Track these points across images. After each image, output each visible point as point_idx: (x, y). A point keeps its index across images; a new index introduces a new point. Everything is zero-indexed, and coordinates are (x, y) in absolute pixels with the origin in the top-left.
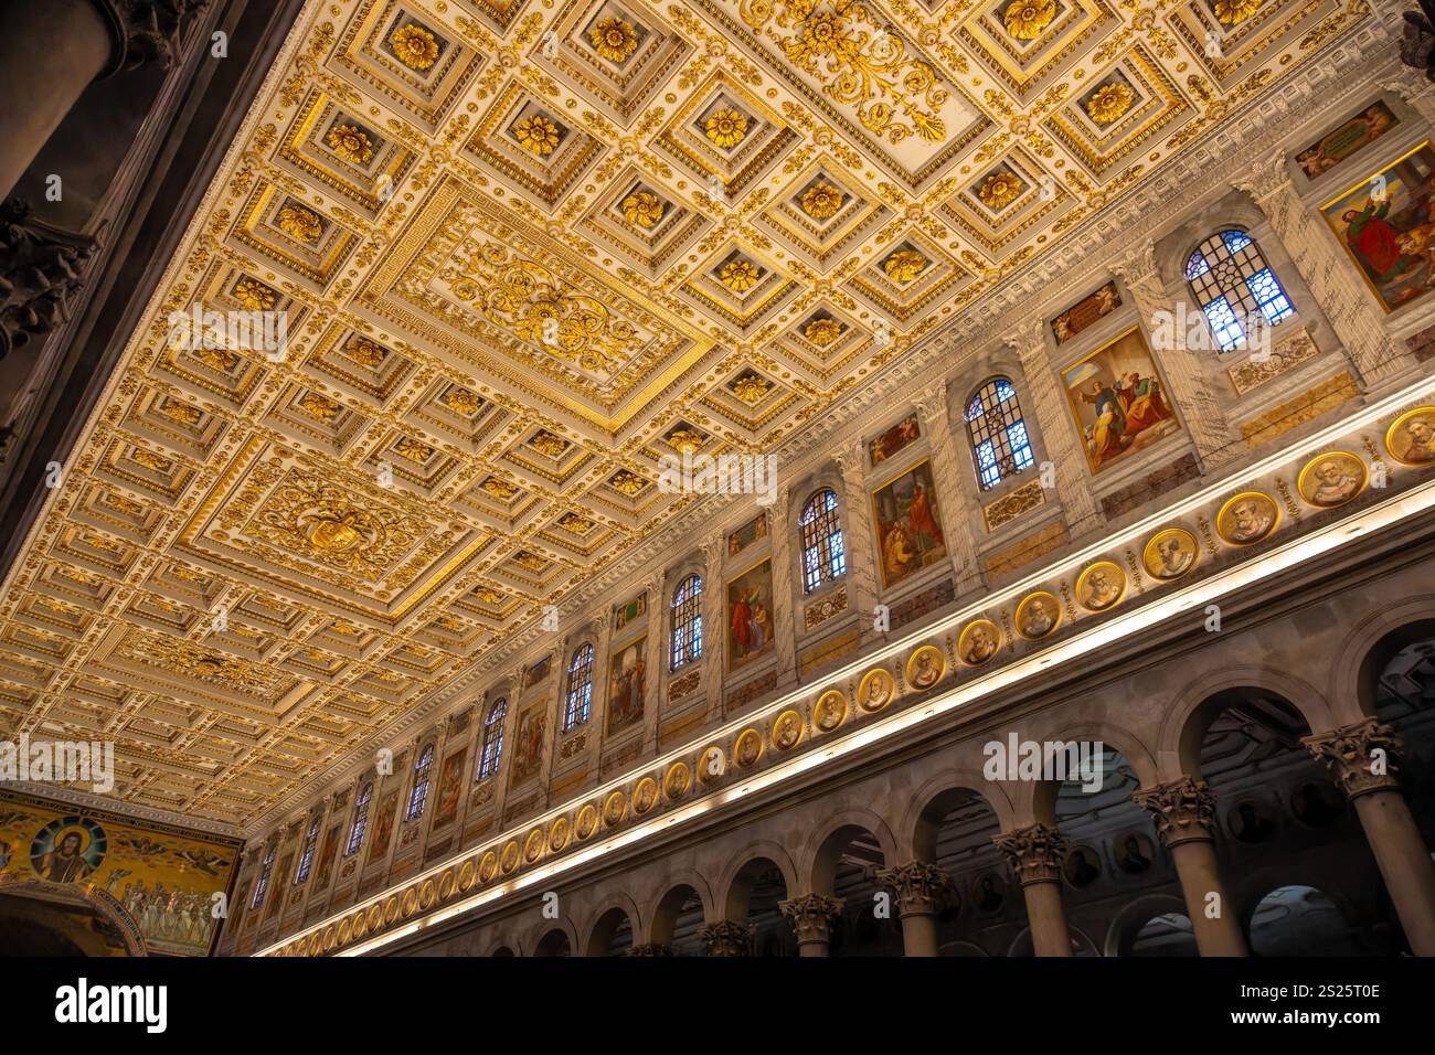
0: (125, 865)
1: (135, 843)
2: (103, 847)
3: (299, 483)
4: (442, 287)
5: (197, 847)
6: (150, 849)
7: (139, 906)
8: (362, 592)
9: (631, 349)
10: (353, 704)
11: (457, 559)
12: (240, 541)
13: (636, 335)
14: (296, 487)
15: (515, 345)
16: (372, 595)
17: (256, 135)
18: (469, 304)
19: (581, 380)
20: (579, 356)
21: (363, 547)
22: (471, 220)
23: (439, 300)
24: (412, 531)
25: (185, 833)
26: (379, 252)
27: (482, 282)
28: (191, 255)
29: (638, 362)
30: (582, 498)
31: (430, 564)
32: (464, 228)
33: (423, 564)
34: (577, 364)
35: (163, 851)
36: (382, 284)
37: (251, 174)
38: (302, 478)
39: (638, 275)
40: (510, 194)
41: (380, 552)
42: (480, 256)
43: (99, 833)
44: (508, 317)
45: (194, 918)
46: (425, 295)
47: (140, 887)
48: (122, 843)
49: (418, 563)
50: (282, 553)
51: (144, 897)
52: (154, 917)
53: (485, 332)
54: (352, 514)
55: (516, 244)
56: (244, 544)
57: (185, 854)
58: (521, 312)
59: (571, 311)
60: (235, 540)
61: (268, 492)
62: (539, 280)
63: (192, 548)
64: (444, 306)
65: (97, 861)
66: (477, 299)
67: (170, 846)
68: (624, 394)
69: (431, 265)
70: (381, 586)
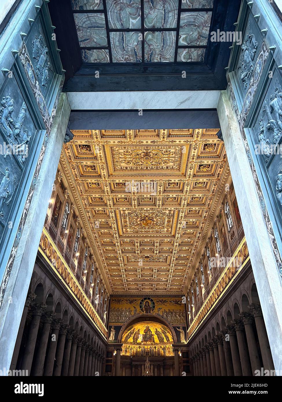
0: (160, 307)
1: (160, 301)
2: (154, 303)
3: (132, 215)
4: (123, 165)
5: (174, 299)
6: (164, 302)
7: (166, 316)
8: (163, 232)
9: (172, 155)
10: (182, 257)
11: (175, 217)
12: (131, 231)
13: (171, 151)
14: (132, 216)
15: (147, 168)
16: (165, 232)
17: (68, 158)
18: (131, 165)
19: (167, 168)
20: (162, 163)
21: (155, 223)
22: (117, 149)
23: (125, 167)
24: (162, 215)
25: (170, 296)
26: (104, 166)
27: (130, 159)
28: (77, 184)
29: (177, 157)
30: (190, 193)
31: (172, 220)
32: (117, 151)
33: (170, 221)
34: (163, 164)
35: (167, 301)
36: (111, 171)
37: (73, 165)
38: (132, 214)
39: (156, 141)
40: (116, 141)
41: (159, 222)
42: (125, 154)
43: (152, 300)
44: (140, 163)
45: (180, 317)
46: (121, 168)
47: (165, 311)
48: (157, 302)
49: (169, 222)
50: (140, 230)
51: (167, 313)
52: (171, 318)
53: (139, 169)
54: (146, 217)
55: (129, 148)
56: (132, 231)
57: (172, 301)
58: (142, 161)
59: (152, 155)
60: (130, 231)
61: (128, 219)
62: (140, 152)
63: (123, 236)
64: (126, 168)
65: (154, 307)
66: (132, 163)
67: (168, 300)
68: (180, 165)
69: (117, 162)
70: (166, 230)
